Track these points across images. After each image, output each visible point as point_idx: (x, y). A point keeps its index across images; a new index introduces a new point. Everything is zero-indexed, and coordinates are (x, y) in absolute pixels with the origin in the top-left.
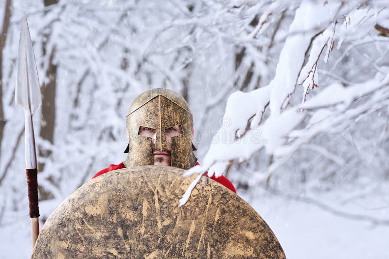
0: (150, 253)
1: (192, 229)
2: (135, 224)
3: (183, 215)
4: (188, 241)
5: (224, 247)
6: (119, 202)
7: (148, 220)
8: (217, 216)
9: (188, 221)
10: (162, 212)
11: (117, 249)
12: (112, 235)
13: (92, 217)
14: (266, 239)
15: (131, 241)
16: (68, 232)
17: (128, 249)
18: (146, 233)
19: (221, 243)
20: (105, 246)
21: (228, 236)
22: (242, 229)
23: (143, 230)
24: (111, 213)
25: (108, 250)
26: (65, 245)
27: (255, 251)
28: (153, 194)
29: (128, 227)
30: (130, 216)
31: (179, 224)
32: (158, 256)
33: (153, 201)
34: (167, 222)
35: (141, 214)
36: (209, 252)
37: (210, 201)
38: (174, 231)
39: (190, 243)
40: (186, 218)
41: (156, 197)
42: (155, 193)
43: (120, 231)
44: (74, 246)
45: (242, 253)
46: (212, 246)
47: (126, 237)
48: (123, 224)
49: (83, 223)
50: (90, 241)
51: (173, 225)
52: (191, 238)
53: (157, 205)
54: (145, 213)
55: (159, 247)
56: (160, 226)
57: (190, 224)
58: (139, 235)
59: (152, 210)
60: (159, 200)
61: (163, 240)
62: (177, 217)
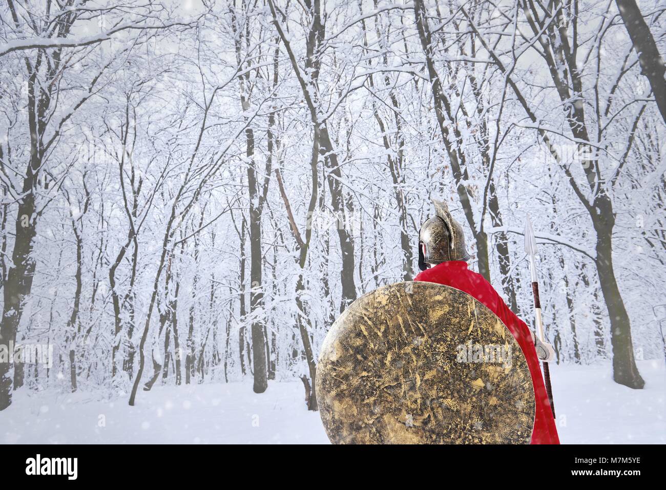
0: (386, 357)
1: (400, 320)
2: (365, 345)
3: (389, 316)
4: (404, 331)
5: (428, 317)
6: (347, 338)
7: (371, 337)
8: (410, 301)
9: (394, 318)
10: (375, 324)
11: (365, 370)
12: (357, 362)
13: (337, 361)
14: (451, 293)
15: (370, 358)
16: (330, 383)
17: (372, 365)
18: (375, 346)
19: (424, 316)
20: (357, 374)
21: (425, 308)
22: (431, 298)
23: (372, 346)
24: (347, 350)
25: (361, 375)
26: (333, 393)
27: (450, 305)
28: (363, 318)
29: (362, 350)
30: (358, 342)
31: (390, 324)
32: (393, 354)
33: (366, 322)
34: (383, 328)
35: (365, 336)
36: (421, 328)
37: (399, 296)
38: (391, 331)
39: (406, 331)
40: (392, 317)
41: (366, 318)
42: (364, 316)
43: (359, 357)
44: (339, 389)
45: (442, 313)
46: (420, 322)
47: (365, 358)
48: (358, 350)
49: (335, 370)
50: (346, 377)
51: (387, 327)
52: (404, 327)
53: (370, 323)
54: (366, 333)
55: (389, 349)
56: (380, 334)
57: (397, 319)
58: (372, 349)
59: (369, 328)
60: (369, 318)
61: (388, 342)
62: (386, 321)
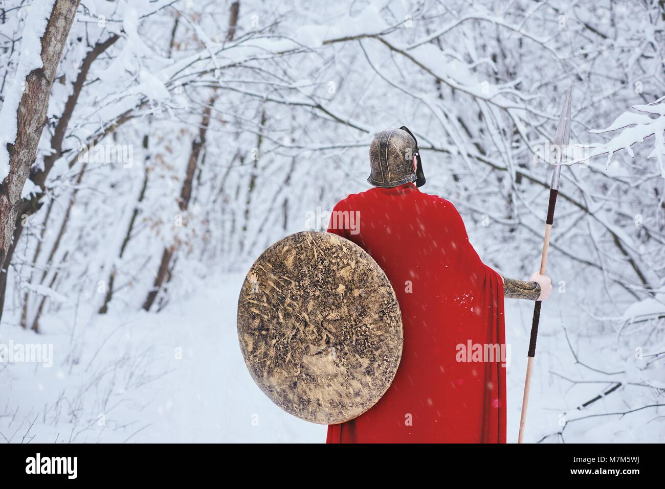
0: (279, 317)
1: (272, 284)
2: (262, 320)
3: (263, 287)
4: (278, 289)
5: (286, 267)
6: (249, 327)
7: (262, 312)
8: (270, 265)
9: (267, 285)
10: (259, 301)
11: (273, 339)
12: (265, 337)
13: (253, 348)
14: (292, 239)
15: (271, 327)
16: (259, 369)
17: (275, 331)
18: (268, 316)
19: (283, 269)
20: (270, 346)
21: (282, 263)
22: (281, 253)
23: (266, 317)
24: (254, 334)
25: (273, 345)
26: (265, 374)
27: (295, 248)
28: (249, 302)
29: (263, 326)
30: (257, 322)
31: (267, 292)
32: (282, 312)
33: (253, 303)
34: (265, 299)
35: (258, 314)
36: (287, 278)
37: (262, 267)
38: (271, 296)
39: (279, 288)
40: (265, 286)
41: (251, 301)
42: (249, 301)
43: (264, 333)
44: (266, 368)
45: (293, 257)
46: (284, 275)
47: (268, 330)
48: (261, 328)
49: (256, 356)
50: (266, 355)
51: (268, 296)
52: (277, 287)
53: (255, 302)
54: (257, 312)
55: (277, 310)
56: (266, 305)
57: (269, 285)
58: (268, 320)
59: (257, 307)
60: (253, 300)
61: (274, 306)
62: (264, 292)
